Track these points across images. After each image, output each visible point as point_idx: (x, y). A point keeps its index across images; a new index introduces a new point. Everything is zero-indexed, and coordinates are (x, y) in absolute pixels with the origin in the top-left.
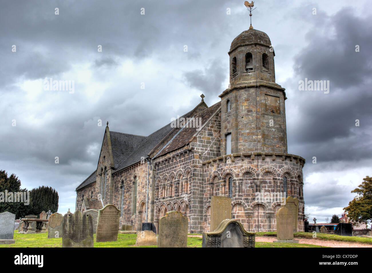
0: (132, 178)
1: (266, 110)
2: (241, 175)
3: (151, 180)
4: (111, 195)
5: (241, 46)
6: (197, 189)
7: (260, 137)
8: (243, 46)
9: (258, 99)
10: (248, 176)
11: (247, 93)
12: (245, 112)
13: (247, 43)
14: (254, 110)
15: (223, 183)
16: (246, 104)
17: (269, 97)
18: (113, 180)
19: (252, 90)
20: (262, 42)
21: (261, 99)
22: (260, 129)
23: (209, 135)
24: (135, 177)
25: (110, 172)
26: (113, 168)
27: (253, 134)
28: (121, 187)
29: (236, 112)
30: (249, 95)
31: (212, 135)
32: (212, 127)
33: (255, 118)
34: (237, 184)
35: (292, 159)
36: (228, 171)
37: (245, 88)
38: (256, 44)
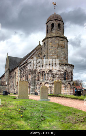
0: (14, 73)
1: (59, 46)
2: (48, 71)
3: (19, 74)
4: (9, 80)
5: (50, 21)
6: (33, 77)
7: (56, 57)
8: (51, 21)
9: (56, 42)
10: (51, 72)
11: (51, 39)
12: (50, 47)
13: (52, 19)
14: (54, 46)
15: (41, 75)
16: (51, 44)
17: (60, 41)
18: (9, 74)
19: (53, 38)
20: (58, 19)
21: (57, 42)
22: (56, 54)
23: (38, 56)
24: (15, 73)
25: (8, 71)
26: (9, 70)
27: (53, 56)
28: (12, 77)
29: (47, 47)
30: (52, 41)
31: (39, 56)
32: (39, 53)
33: (54, 49)
34: (46, 75)
35: (68, 65)
36: (43, 70)
37: (51, 37)
38: (56, 20)
